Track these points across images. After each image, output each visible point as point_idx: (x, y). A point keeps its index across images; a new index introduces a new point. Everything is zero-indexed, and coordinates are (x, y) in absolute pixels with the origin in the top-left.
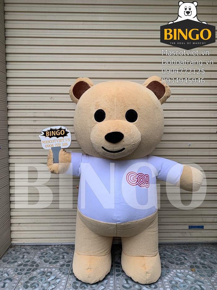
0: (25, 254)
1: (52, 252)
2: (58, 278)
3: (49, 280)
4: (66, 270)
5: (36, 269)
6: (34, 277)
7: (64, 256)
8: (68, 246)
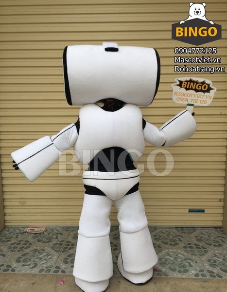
0: (18, 235)
1: (45, 233)
2: (50, 255)
3: (41, 256)
4: (59, 248)
6: (27, 253)
7: (58, 236)
8: (63, 228)
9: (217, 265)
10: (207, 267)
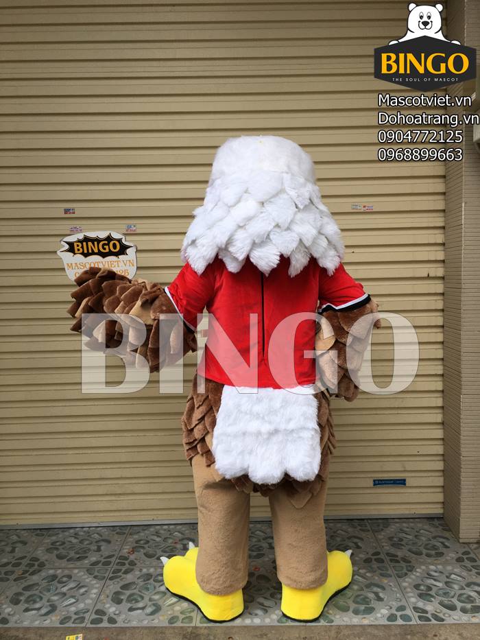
0: (17, 545)
1: (74, 541)
2: (83, 587)
3: (65, 590)
4: (102, 572)
5: (39, 571)
6: (34, 585)
7: (100, 546)
8: (112, 528)
9: (432, 596)
10: (413, 600)
